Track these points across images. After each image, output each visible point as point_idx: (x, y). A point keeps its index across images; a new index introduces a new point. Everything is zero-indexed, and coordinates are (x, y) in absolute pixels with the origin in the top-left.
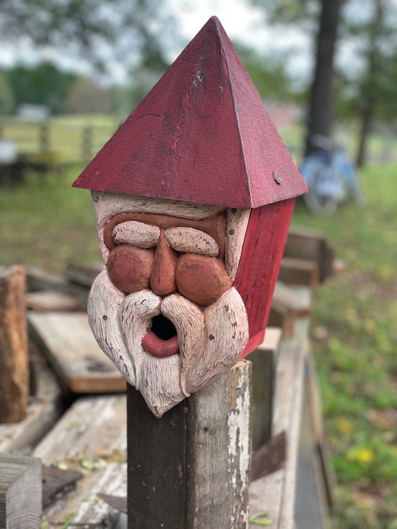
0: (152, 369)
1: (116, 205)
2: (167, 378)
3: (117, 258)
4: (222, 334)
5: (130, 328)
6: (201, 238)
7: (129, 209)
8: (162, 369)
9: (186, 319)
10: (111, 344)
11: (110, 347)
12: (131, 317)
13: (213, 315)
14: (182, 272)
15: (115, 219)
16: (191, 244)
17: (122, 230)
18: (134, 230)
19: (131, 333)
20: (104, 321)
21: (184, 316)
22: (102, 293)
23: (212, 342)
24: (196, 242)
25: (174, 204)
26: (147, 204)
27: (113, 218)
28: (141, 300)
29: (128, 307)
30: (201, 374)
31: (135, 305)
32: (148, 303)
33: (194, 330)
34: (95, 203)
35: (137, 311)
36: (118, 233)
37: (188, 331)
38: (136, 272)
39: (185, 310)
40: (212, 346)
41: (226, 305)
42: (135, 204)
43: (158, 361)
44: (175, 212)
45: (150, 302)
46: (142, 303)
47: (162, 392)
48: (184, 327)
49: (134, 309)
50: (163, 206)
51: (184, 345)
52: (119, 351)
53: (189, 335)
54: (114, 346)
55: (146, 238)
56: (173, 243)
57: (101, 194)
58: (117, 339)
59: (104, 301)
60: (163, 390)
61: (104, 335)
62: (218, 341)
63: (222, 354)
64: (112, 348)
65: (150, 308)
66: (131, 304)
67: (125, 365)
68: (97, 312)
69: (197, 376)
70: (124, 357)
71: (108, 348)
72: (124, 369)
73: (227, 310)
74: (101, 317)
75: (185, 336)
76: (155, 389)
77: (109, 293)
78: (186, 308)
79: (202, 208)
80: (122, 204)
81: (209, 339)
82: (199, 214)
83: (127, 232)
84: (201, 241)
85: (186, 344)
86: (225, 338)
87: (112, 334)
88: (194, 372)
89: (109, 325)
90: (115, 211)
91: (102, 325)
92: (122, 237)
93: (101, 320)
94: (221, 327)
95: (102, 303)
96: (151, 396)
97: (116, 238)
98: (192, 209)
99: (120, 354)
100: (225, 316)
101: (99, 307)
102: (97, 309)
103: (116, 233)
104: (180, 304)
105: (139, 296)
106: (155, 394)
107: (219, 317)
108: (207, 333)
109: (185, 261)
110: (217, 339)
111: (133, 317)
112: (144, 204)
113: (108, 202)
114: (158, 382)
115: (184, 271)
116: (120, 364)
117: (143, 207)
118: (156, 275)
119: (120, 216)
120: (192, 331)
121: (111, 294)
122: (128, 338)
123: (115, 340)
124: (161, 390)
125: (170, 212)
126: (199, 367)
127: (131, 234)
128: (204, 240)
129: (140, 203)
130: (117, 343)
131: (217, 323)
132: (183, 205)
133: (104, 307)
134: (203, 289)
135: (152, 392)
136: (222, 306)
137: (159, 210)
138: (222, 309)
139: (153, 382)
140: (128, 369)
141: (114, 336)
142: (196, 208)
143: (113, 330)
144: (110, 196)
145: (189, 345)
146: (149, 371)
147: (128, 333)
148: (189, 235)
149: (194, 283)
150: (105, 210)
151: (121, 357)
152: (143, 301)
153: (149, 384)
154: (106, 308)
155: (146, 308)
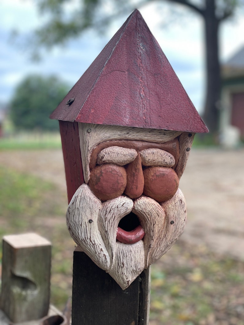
0: (127, 254)
1: (105, 134)
2: (139, 257)
3: (103, 175)
4: (179, 219)
5: (112, 226)
6: (167, 155)
7: (115, 137)
8: (135, 252)
9: (155, 212)
10: (94, 241)
11: (94, 243)
12: (113, 217)
13: (173, 207)
14: (153, 180)
15: (101, 145)
16: (160, 160)
17: (109, 153)
18: (119, 152)
19: (112, 230)
20: (89, 224)
21: (154, 210)
22: (88, 203)
23: (172, 226)
24: (164, 158)
25: (150, 132)
26: (129, 133)
27: (100, 145)
28: (122, 204)
29: (111, 210)
30: (163, 250)
31: (117, 207)
32: (127, 205)
33: (160, 219)
34: (88, 134)
35: (118, 212)
36: (106, 155)
37: (156, 221)
38: (118, 183)
39: (154, 206)
40: (172, 229)
41: (180, 199)
42: (121, 134)
43: (131, 246)
44: (150, 138)
45: (129, 204)
46: (123, 206)
47: (135, 269)
48: (153, 218)
49: (116, 211)
50: (142, 134)
51: (153, 231)
52: (100, 245)
53: (157, 223)
54: (96, 242)
55: (128, 158)
56: (148, 160)
57: (93, 127)
58: (98, 237)
59: (90, 208)
60: (135, 267)
61: (89, 235)
62: (176, 224)
63: (178, 233)
64: (95, 244)
65: (129, 209)
66: (113, 207)
67: (104, 255)
68: (83, 218)
69: (160, 252)
70: (103, 249)
71: (92, 244)
72: (104, 258)
73: (182, 203)
74: (87, 221)
75: (154, 225)
76: (130, 268)
77: (94, 202)
78: (155, 205)
79: (169, 134)
80: (111, 134)
81: (170, 224)
82: (166, 139)
83: (113, 154)
84: (167, 157)
85: (154, 230)
86: (180, 221)
87: (95, 233)
88: (158, 249)
89: (93, 227)
90: (104, 139)
91: (87, 228)
92: (109, 158)
93: (87, 223)
94: (179, 214)
95: (88, 211)
96: (126, 274)
97: (104, 159)
98: (162, 135)
99: (100, 247)
100: (181, 206)
101: (86, 213)
102: (84, 215)
103: (104, 155)
104: (151, 202)
105: (119, 201)
106: (129, 272)
107: (177, 208)
108: (169, 220)
109: (155, 172)
110: (176, 223)
111: (115, 217)
112: (128, 133)
113: (99, 133)
114: (132, 262)
115: (155, 179)
116: (100, 255)
117: (127, 136)
118: (134, 184)
119: (106, 143)
120: (159, 220)
121: (95, 202)
122: (109, 234)
123: (97, 237)
124: (134, 267)
125: (146, 138)
126: (163, 245)
127: (117, 155)
128: (169, 156)
129: (125, 132)
130: (98, 239)
131: (176, 212)
132: (156, 133)
133: (90, 213)
134: (167, 190)
135: (127, 270)
136: (178, 200)
137: (138, 137)
138: (179, 202)
139: (128, 263)
140: (107, 257)
141: (96, 234)
142: (165, 134)
143: (95, 230)
144: (101, 128)
145: (156, 230)
146: (125, 255)
147: (110, 230)
148: (159, 153)
149: (162, 187)
150: (96, 139)
151: (101, 250)
152: (123, 204)
153: (125, 265)
154: (91, 214)
155: (126, 209)
